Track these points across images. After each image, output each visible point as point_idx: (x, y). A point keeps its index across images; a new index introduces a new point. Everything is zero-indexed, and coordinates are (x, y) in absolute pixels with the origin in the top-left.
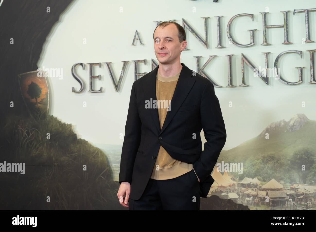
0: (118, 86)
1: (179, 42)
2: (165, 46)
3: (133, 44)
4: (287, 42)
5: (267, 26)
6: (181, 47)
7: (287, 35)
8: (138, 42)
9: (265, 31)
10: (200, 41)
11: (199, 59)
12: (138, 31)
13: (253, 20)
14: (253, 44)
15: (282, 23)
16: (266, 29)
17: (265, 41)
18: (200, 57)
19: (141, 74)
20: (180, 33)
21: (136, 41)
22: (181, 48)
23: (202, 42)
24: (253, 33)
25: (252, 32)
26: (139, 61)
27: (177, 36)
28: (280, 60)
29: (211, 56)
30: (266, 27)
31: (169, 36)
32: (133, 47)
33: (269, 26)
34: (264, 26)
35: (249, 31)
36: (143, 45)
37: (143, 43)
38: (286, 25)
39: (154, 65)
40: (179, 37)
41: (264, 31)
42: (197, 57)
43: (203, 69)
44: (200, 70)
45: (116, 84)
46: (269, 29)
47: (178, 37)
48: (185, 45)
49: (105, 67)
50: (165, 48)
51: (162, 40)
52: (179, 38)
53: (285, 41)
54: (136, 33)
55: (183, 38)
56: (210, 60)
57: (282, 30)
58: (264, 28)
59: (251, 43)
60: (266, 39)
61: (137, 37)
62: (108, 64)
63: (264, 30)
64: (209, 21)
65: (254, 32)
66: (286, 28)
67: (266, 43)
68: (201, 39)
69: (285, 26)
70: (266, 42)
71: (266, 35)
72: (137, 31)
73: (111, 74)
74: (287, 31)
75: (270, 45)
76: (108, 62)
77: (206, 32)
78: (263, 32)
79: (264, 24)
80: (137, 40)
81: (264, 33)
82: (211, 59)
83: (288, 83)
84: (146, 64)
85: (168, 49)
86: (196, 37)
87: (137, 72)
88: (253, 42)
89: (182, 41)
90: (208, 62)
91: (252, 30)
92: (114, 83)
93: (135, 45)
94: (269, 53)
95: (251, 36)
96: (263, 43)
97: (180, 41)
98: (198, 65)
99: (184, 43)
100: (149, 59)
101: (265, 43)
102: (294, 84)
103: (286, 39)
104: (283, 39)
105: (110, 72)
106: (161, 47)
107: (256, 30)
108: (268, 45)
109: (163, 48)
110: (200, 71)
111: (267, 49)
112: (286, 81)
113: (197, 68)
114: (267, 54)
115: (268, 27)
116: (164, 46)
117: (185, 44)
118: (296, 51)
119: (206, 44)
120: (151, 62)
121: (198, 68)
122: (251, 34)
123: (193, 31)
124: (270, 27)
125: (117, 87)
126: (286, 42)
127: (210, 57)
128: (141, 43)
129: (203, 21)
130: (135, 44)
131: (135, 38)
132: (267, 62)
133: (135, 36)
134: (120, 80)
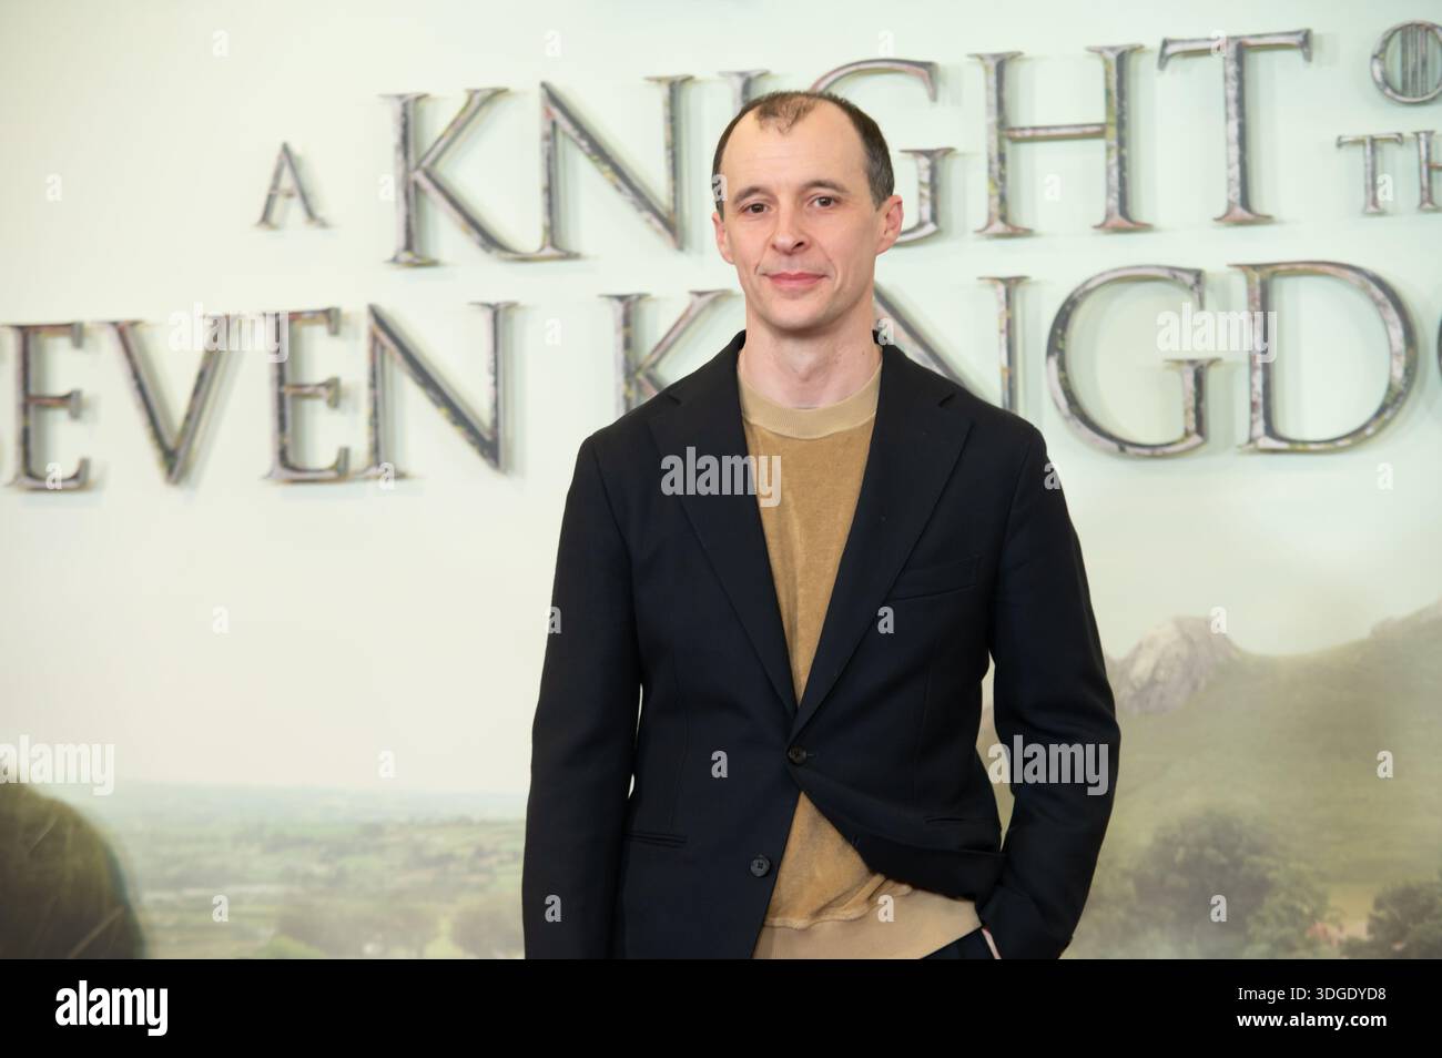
0: (181, 453)
1: (873, 207)
2: (808, 232)
3: (265, 218)
4: (1123, 217)
5: (1013, 129)
6: (882, 233)
7: (1123, 182)
8: (295, 210)
9: (1002, 158)
10: (640, 210)
11: (630, 308)
12: (296, 149)
13: (934, 97)
14: (930, 228)
15: (1097, 113)
16: (1008, 145)
17: (996, 210)
18: (641, 297)
19: (307, 390)
20: (873, 157)
21: (280, 202)
22: (882, 240)
23: (647, 215)
24: (933, 170)
25: (925, 162)
26: (294, 317)
27: (862, 172)
28: (1079, 320)
29: (700, 294)
30: (1007, 133)
31: (823, 177)
32: (264, 234)
33: (1023, 129)
34: (995, 129)
35: (910, 155)
36: (323, 224)
37: (320, 213)
38: (1117, 127)
39: (383, 337)
41: (995, 160)
42: (621, 298)
43: (654, 365)
44: (639, 368)
45: (170, 442)
46: (1024, 148)
47: (865, 176)
49: (109, 345)
50: (811, 245)
51: (786, 201)
53: (1109, 215)
54: (280, 157)
56: (692, 313)
57: (1095, 154)
58: (994, 138)
59: (921, 225)
60: (1003, 199)
61: (287, 182)
62: (125, 333)
63: (995, 153)
64: (690, 97)
65: (939, 164)
66: (1114, 143)
67: (1006, 223)
68: (641, 199)
69: (1112, 131)
70: (1003, 218)
71: (1002, 177)
72: (286, 149)
73: (141, 388)
74: (1122, 162)
75: (1028, 233)
76: (123, 315)
77: (670, 162)
78: (990, 162)
79: (993, 119)
80: (290, 195)
81: (996, 167)
82: (701, 311)
83: (1123, 445)
84: (335, 332)
85: (821, 247)
86: (618, 189)
87: (289, 379)
88: (934, 218)
89: (884, 199)
90: (681, 326)
91: (928, 154)
92: (157, 435)
93: (273, 227)
94: (1019, 280)
95: (921, 183)
96: (990, 224)
97: (875, 202)
98: (628, 344)
99: (892, 207)
100: (354, 308)
101: (999, 227)
102: (1155, 452)
103: (1114, 203)
104: (1099, 203)
105: (136, 375)
106: (788, 241)
107: (948, 151)
108: (1015, 232)
109: (801, 245)
110: (640, 376)
111: (1009, 258)
112: (1111, 437)
113: (621, 356)
114: (1012, 285)
115: (1018, 134)
116: (802, 232)
118: (1172, 269)
119: (672, 225)
120: (364, 324)
121: (627, 360)
122: (920, 175)
123: (599, 152)
124: (1028, 133)
125: (174, 458)
126: (1117, 219)
127: (695, 298)
128: (310, 214)
129: (660, 95)
130: (275, 216)
131: (275, 187)
132: (1010, 328)
133: (277, 175)
134: (188, 417)
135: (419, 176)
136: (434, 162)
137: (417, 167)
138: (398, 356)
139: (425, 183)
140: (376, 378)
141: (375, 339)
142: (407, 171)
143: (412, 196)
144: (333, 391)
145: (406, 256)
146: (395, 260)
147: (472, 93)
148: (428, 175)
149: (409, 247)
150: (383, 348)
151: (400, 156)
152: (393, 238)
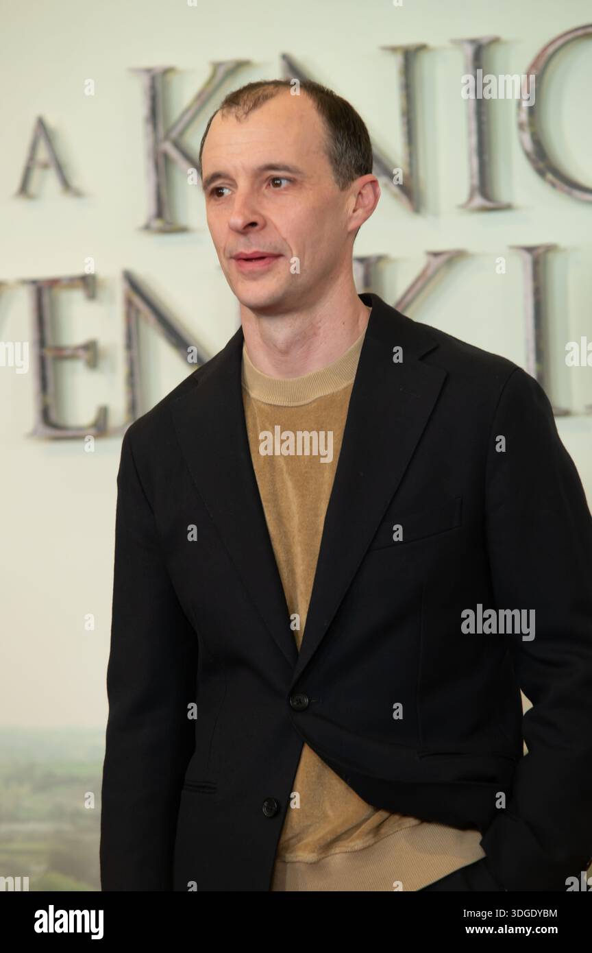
1: (337, 187)
2: (264, 212)
6: (350, 211)
8: (51, 181)
11: (370, 269)
12: (51, 122)
18: (380, 259)
19: (67, 352)
20: (336, 139)
21: (36, 174)
22: (351, 218)
26: (53, 284)
27: (322, 153)
31: (275, 160)
32: (23, 204)
36: (78, 194)
39: (137, 301)
40: (335, 161)
47: (326, 158)
48: (371, 196)
50: (264, 226)
51: (243, 184)
52: (332, 163)
55: (356, 160)
56: (430, 272)
61: (43, 154)
64: (424, 64)
68: (379, 164)
72: (41, 123)
77: (405, 127)
80: (46, 166)
84: (92, 296)
85: (276, 228)
87: (50, 343)
89: (352, 179)
90: (420, 284)
93: (30, 198)
97: (337, 182)
99: (364, 187)
100: (110, 274)
106: (239, 221)
109: (253, 224)
116: (254, 212)
117: (368, 191)
119: (409, 188)
120: (119, 288)
127: (431, 258)
128: (66, 185)
130: (32, 188)
131: (32, 158)
133: (33, 147)
135: (168, 147)
136: (182, 133)
137: (167, 137)
138: (152, 319)
139: (174, 153)
140: (132, 340)
141: (129, 303)
142: (156, 142)
143: (162, 166)
144: (92, 353)
145: (157, 224)
146: (147, 228)
147: (216, 66)
148: (177, 145)
149: (160, 214)
150: (138, 311)
151: (150, 128)
152: (144, 206)
